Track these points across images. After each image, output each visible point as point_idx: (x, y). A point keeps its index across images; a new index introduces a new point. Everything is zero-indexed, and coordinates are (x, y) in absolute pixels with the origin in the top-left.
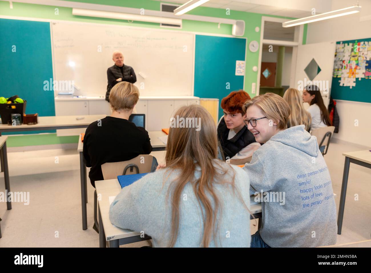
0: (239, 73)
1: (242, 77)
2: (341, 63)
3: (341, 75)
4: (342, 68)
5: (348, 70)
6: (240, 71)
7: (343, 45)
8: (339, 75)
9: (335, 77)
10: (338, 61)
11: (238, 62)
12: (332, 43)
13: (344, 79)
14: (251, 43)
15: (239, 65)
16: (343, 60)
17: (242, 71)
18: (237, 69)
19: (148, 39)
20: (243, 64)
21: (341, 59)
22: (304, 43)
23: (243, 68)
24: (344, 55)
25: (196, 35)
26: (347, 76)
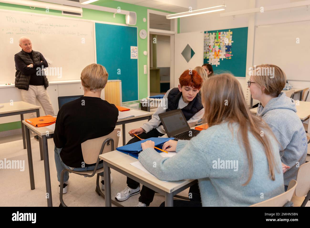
0: (133, 57)
1: (136, 60)
2: (208, 47)
3: (209, 57)
4: (209, 52)
5: (213, 53)
6: (134, 55)
7: (209, 34)
8: (208, 57)
9: (205, 58)
10: (206, 46)
11: (132, 48)
12: (201, 32)
13: (211, 60)
14: (141, 32)
15: (133, 50)
16: (209, 45)
17: (135, 55)
18: (131, 54)
19: (51, 25)
20: (136, 49)
21: (208, 45)
22: (179, 32)
23: (137, 52)
24: (209, 41)
25: (96, 23)
26: (213, 58)
